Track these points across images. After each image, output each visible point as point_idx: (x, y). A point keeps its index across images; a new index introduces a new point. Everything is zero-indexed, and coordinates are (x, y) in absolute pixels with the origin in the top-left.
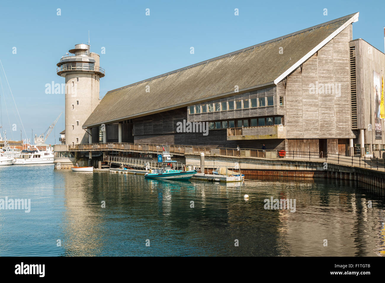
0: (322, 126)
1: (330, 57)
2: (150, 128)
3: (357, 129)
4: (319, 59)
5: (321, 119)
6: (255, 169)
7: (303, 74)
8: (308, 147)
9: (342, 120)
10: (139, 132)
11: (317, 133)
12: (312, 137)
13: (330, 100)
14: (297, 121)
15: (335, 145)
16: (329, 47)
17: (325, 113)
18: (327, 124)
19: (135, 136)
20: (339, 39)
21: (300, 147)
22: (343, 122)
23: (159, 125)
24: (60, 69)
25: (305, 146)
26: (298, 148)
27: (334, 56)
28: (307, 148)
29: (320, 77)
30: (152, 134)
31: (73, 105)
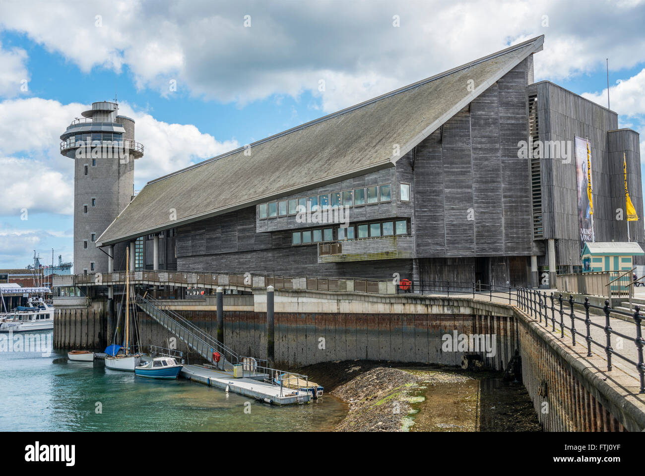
0: (480, 235)
1: (492, 114)
2: (201, 243)
3: (542, 240)
4: (472, 118)
5: (477, 223)
6: (362, 312)
7: (445, 145)
8: (456, 273)
9: (516, 224)
10: (185, 251)
11: (469, 248)
12: (461, 255)
13: (492, 189)
14: (435, 227)
15: (504, 268)
16: (491, 96)
17: (484, 213)
18: (488, 231)
19: (178, 257)
20: (508, 82)
21: (441, 272)
22: (517, 227)
23: (216, 238)
24: (66, 145)
25: (449, 271)
26: (438, 275)
27: (501, 113)
28: (454, 275)
29: (475, 149)
30: (204, 253)
31: (86, 207)
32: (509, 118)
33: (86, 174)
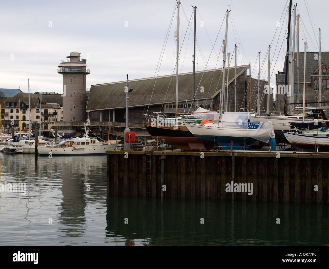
10: (130, 116)
30: (139, 117)
31: (71, 95)
32: (241, 87)
33: (71, 82)
